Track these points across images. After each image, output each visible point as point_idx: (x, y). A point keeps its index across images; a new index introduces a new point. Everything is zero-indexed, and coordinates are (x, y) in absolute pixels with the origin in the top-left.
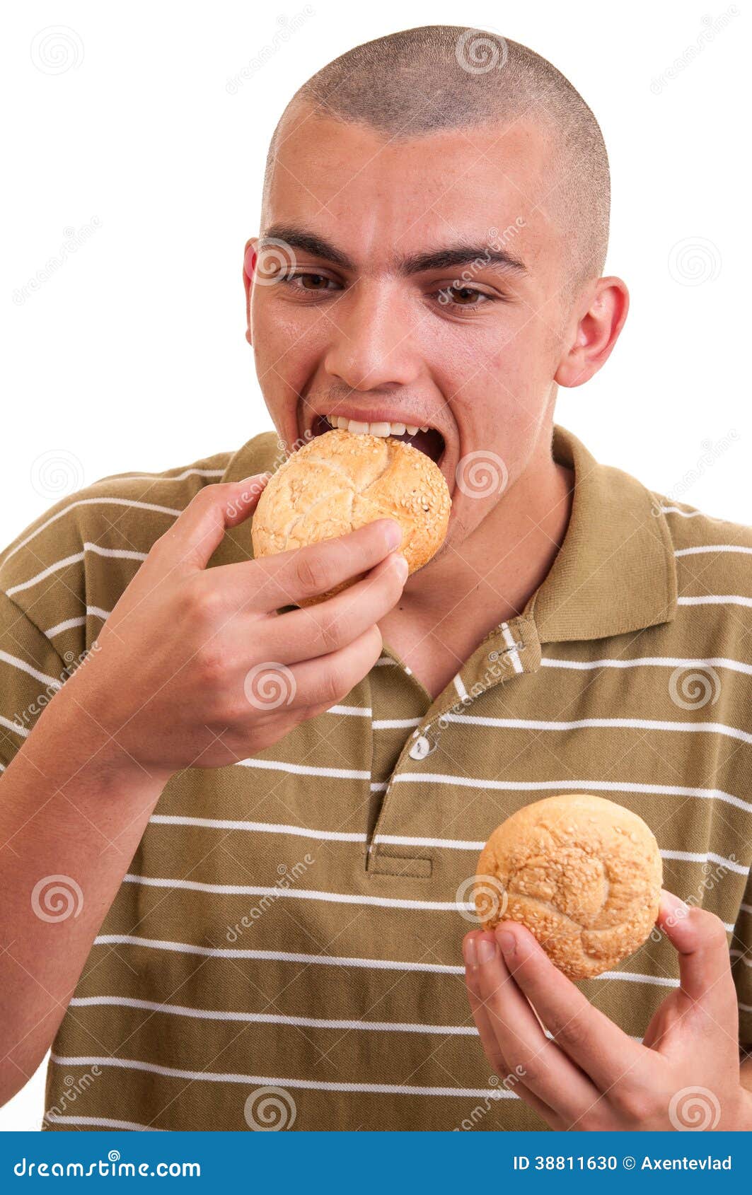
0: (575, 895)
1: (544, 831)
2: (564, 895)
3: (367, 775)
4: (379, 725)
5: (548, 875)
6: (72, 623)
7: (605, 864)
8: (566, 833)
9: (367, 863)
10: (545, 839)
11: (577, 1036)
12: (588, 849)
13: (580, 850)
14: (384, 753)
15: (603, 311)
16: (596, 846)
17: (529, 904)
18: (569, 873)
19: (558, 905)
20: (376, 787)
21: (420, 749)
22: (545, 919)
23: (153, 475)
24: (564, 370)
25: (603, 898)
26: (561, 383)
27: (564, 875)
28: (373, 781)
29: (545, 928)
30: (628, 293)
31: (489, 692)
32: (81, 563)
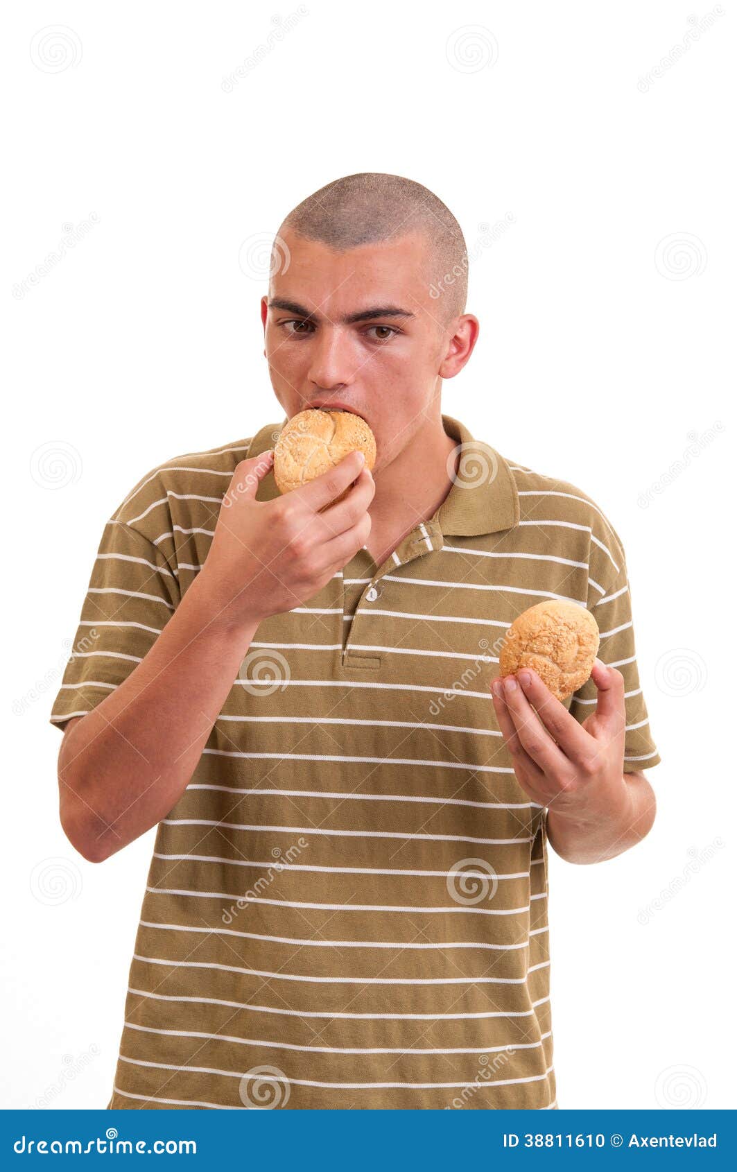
0: (563, 651)
1: (548, 617)
2: (557, 652)
3: (341, 611)
4: (347, 582)
5: (549, 641)
6: (166, 536)
7: (578, 635)
8: (560, 618)
9: (343, 661)
10: (549, 622)
11: (563, 727)
12: (571, 627)
13: (566, 627)
14: (351, 598)
15: (464, 334)
16: (574, 625)
17: (537, 657)
18: (561, 640)
19: (553, 658)
20: (347, 618)
21: (372, 595)
22: (545, 666)
23: (201, 453)
24: (443, 369)
25: (575, 654)
26: (442, 377)
27: (558, 640)
28: (344, 614)
29: (545, 671)
30: (478, 322)
31: (413, 562)
32: (167, 504)
